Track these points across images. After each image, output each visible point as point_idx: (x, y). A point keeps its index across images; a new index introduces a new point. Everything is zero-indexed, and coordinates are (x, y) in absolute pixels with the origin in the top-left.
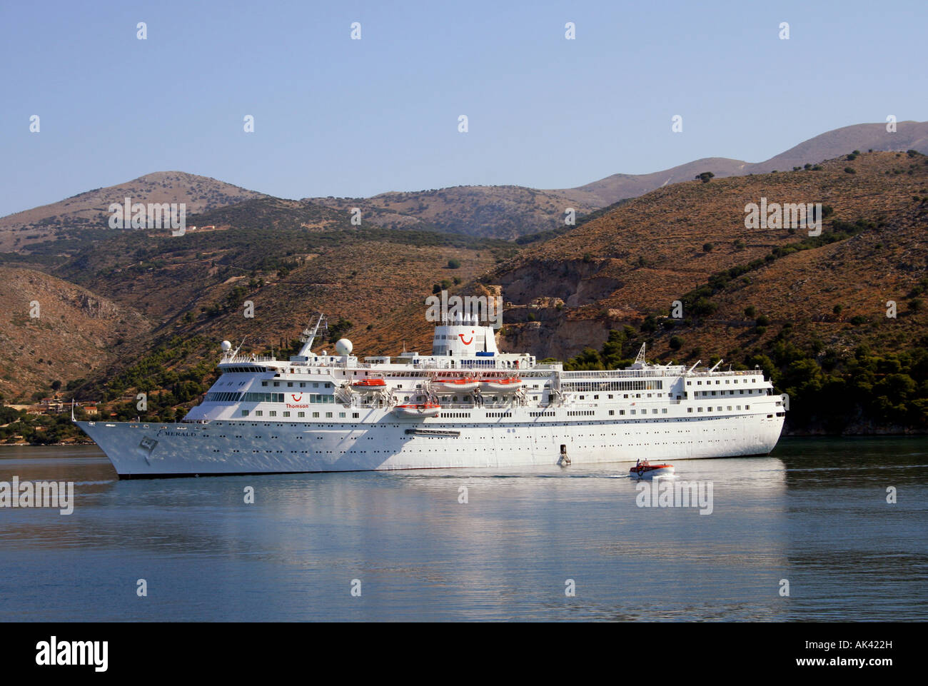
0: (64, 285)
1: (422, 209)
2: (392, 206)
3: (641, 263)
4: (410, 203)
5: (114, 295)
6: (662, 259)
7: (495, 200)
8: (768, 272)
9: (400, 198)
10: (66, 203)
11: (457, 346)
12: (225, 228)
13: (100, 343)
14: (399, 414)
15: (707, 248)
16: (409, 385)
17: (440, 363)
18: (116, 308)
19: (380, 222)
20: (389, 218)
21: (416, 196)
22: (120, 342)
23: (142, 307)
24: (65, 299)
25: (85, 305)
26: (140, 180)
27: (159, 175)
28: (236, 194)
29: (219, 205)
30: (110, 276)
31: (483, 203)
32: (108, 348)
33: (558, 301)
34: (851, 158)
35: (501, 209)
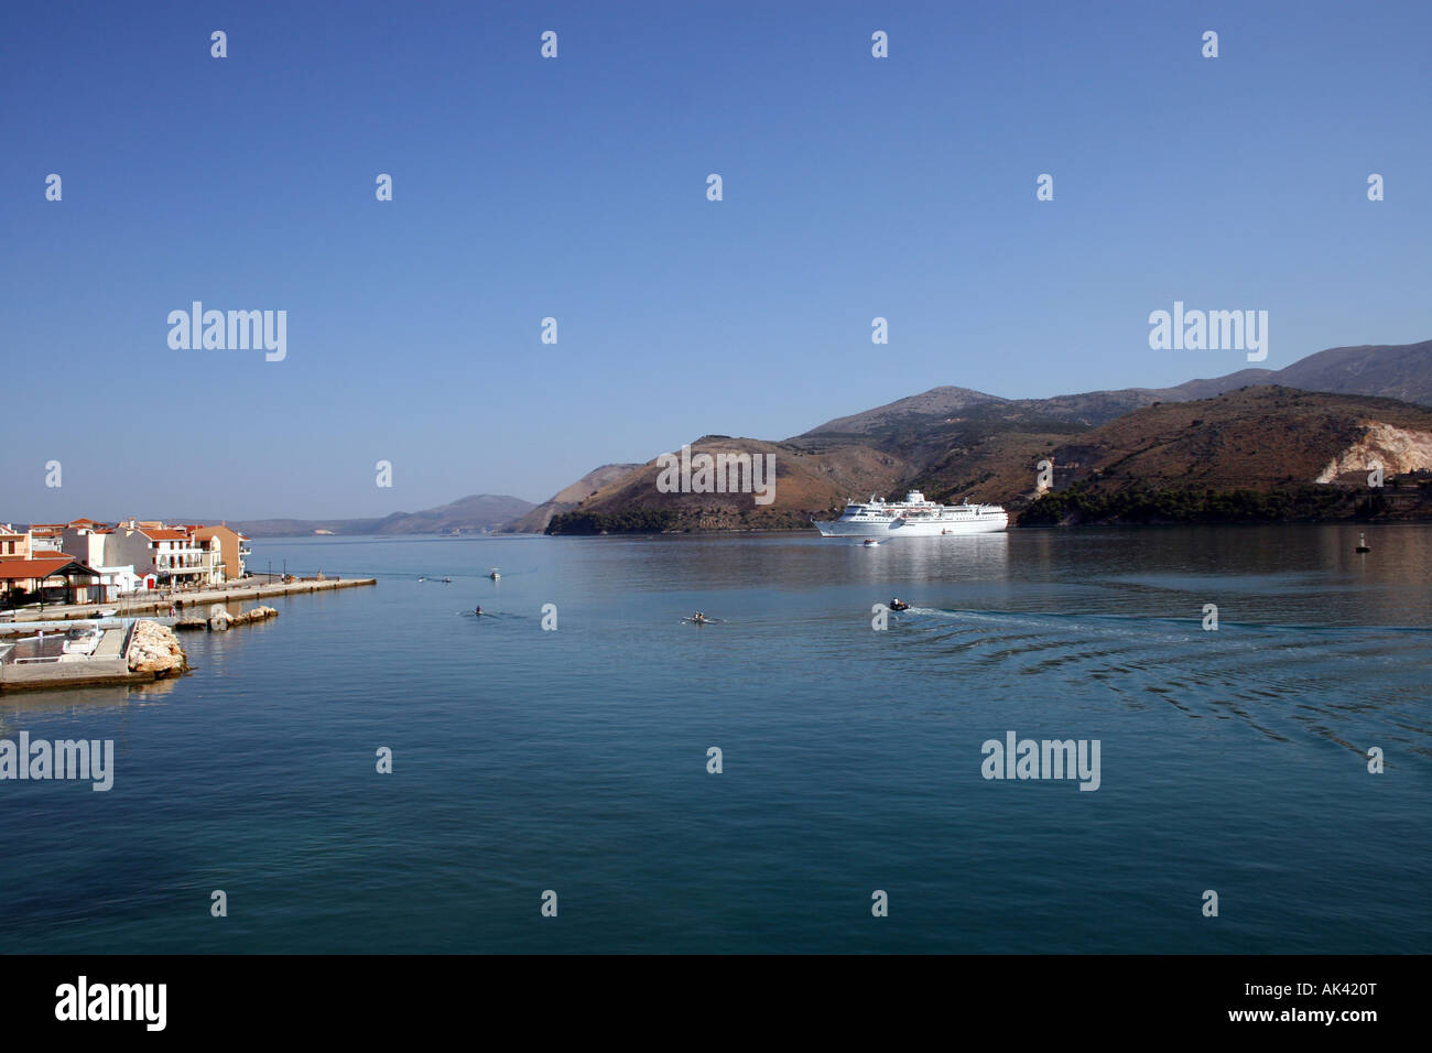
0: (877, 453)
1: (1076, 404)
2: (1061, 403)
3: (1113, 448)
4: (1071, 401)
5: (903, 456)
6: (1123, 445)
7: (1115, 398)
8: (1143, 455)
9: (1065, 398)
10: (892, 405)
11: (913, 500)
12: (964, 420)
13: (893, 481)
14: (899, 519)
15: (1143, 440)
16: (901, 511)
17: (909, 504)
18: (902, 464)
19: (1052, 412)
20: (1058, 410)
21: (1073, 397)
22: (902, 480)
23: (915, 462)
24: (877, 460)
25: (886, 462)
26: (930, 392)
27: (942, 388)
28: (981, 397)
29: (972, 403)
30: (902, 447)
31: (1108, 401)
32: (897, 483)
33: (1077, 465)
34: (1242, 390)
35: (1118, 404)
